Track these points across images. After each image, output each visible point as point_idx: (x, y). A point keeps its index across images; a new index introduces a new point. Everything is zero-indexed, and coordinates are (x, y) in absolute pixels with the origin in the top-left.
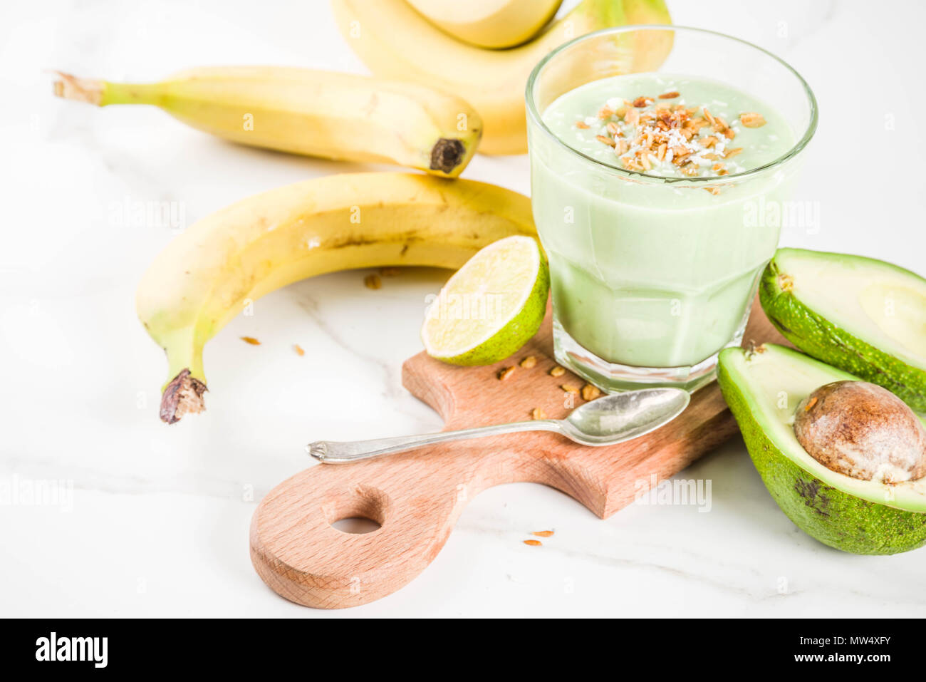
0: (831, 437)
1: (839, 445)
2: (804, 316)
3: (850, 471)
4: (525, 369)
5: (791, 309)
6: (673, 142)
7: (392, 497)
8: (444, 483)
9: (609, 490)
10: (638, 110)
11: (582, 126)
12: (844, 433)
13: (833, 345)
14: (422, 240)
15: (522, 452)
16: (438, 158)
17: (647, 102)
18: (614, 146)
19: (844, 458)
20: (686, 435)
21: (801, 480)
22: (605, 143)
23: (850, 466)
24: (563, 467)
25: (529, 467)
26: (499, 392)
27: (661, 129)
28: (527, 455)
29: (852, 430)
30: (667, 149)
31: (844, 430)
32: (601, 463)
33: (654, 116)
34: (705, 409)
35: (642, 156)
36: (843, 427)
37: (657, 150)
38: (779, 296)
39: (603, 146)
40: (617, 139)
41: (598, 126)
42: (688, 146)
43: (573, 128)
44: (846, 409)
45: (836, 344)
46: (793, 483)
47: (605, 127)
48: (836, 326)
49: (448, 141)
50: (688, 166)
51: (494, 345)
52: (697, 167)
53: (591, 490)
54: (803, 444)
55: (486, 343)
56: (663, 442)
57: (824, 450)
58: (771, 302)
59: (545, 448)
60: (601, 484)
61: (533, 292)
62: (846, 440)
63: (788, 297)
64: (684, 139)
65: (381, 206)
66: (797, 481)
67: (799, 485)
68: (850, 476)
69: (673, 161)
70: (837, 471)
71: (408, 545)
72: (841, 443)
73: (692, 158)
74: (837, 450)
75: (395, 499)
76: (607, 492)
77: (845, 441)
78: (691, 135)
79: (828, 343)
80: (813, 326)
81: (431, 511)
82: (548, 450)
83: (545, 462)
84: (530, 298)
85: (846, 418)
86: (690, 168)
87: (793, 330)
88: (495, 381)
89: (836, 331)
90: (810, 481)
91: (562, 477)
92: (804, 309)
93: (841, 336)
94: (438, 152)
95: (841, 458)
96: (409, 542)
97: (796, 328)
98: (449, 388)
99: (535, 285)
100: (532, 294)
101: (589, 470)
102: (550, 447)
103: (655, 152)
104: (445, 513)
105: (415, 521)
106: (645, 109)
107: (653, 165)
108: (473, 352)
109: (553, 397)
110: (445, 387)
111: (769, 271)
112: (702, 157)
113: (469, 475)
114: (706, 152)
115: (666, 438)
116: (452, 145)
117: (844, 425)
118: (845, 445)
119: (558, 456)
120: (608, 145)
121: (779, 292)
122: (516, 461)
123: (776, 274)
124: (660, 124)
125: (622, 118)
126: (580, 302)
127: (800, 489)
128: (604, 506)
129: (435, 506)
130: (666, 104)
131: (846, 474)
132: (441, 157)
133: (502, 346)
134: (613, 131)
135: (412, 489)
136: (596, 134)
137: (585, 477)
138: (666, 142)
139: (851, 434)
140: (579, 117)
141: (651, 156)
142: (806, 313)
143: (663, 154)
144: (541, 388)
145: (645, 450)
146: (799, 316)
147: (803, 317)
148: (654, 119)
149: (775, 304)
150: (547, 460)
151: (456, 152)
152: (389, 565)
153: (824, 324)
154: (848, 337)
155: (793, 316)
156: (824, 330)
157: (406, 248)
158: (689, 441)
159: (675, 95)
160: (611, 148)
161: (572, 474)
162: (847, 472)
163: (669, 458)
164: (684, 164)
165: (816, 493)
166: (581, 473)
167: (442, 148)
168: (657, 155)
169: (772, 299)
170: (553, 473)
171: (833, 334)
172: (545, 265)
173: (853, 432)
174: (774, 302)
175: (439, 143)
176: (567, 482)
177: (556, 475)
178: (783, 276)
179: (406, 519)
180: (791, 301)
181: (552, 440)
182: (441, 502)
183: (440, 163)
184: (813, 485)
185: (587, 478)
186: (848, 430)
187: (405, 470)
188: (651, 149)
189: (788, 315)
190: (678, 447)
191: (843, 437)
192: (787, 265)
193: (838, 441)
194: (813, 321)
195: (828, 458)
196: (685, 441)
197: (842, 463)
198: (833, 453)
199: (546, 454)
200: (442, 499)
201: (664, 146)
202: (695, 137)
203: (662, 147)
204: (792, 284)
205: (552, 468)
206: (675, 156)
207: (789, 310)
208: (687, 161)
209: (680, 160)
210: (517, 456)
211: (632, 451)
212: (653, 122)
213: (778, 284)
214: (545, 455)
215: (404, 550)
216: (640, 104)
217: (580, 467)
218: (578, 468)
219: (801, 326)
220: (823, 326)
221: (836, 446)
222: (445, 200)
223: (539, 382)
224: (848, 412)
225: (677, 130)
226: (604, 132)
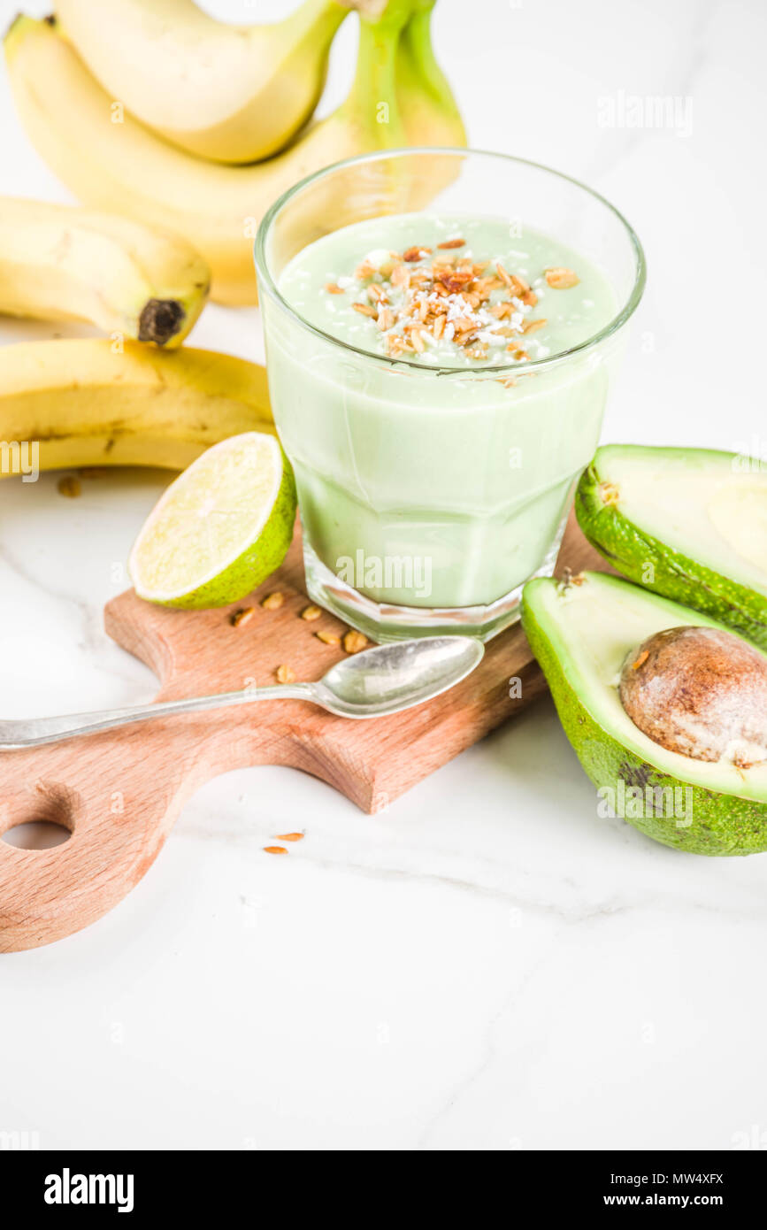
0: (665, 706)
1: (676, 716)
2: (634, 538)
3: (690, 750)
4: (269, 610)
5: (616, 529)
6: (454, 312)
7: (85, 796)
8: (154, 774)
9: (376, 777)
10: (409, 265)
11: (334, 290)
12: (683, 700)
13: (671, 575)
14: (131, 432)
15: (262, 728)
16: (148, 325)
17: (422, 254)
18: (376, 318)
19: (682, 733)
20: (480, 699)
21: (627, 764)
22: (363, 313)
23: (691, 744)
24: (316, 746)
25: (272, 747)
26: (233, 643)
27: (439, 294)
28: (268, 731)
29: (692, 696)
30: (446, 322)
31: (683, 697)
32: (366, 740)
33: (430, 275)
34: (506, 661)
35: (413, 333)
36: (681, 693)
37: (433, 324)
38: (601, 512)
39: (362, 318)
40: (380, 308)
41: (355, 289)
42: (474, 317)
43: (322, 292)
44: (686, 668)
45: (676, 574)
46: (616, 768)
47: (365, 291)
48: (675, 552)
49: (161, 303)
50: (475, 345)
51: (224, 585)
52: (487, 347)
53: (354, 778)
54: (630, 714)
55: (211, 582)
56: (451, 708)
57: (657, 723)
58: (590, 520)
59: (293, 722)
60: (366, 770)
61: (274, 513)
62: (686, 709)
63: (612, 513)
64: (469, 308)
65: (75, 388)
66: (621, 766)
67: (624, 771)
68: (690, 756)
69: (454, 339)
70: (673, 751)
71: (104, 864)
72: (679, 714)
73: (479, 335)
74: (674, 723)
75: (89, 799)
76: (374, 780)
77: (684, 712)
78: (478, 302)
79: (665, 572)
80: (645, 550)
81: (137, 815)
82: (297, 724)
83: (293, 741)
84: (269, 521)
85: (685, 681)
86: (477, 348)
87: (619, 557)
88: (228, 628)
89: (675, 557)
90: (638, 767)
91: (316, 760)
92: (633, 528)
93: (681, 564)
94: (148, 317)
95: (679, 734)
96: (106, 859)
97: (622, 553)
98: (165, 639)
99: (277, 503)
100: (272, 515)
101: (351, 750)
102: (299, 720)
103: (430, 327)
104: (156, 816)
105: (114, 829)
106: (418, 264)
107: (426, 345)
108: (194, 595)
109: (306, 648)
110: (161, 638)
111: (586, 479)
112: (492, 333)
113: (190, 761)
114: (498, 325)
115: (455, 702)
116: (167, 308)
117: (683, 690)
118: (684, 717)
119: (310, 732)
120: (368, 316)
121: (600, 506)
122: (255, 740)
123: (597, 483)
124: (437, 287)
125: (387, 279)
126: (337, 525)
127: (626, 776)
128: (371, 798)
129: (142, 808)
130: (446, 257)
131: (686, 755)
132: (153, 325)
133: (234, 586)
134: (375, 296)
135: (111, 784)
136: (352, 300)
137: (345, 760)
138: (445, 313)
139: (691, 701)
140: (331, 277)
141: (424, 334)
142: (636, 535)
143: (440, 329)
144: (288, 637)
145: (425, 720)
146: (626, 538)
147: (631, 540)
148: (429, 280)
149: (596, 523)
150: (295, 737)
151: (172, 316)
152: (78, 892)
153: (660, 549)
154: (690, 565)
155: (619, 538)
156: (660, 557)
157: (111, 444)
158: (486, 705)
159: (458, 244)
160: (372, 320)
161: (328, 755)
162: (687, 752)
163: (458, 729)
164: (469, 343)
165: (646, 781)
166: (340, 755)
167: (153, 312)
168: (432, 331)
169: (590, 516)
170: (303, 753)
171: (671, 561)
172: (289, 475)
173: (694, 699)
174: (593, 522)
175: (149, 306)
176: (323, 767)
177: (308, 757)
178: (606, 485)
179: (103, 827)
180: (615, 519)
181: (301, 709)
182: (152, 801)
183: (151, 331)
184: (641, 770)
185: (348, 761)
186: (687, 697)
187: (104, 757)
188: (425, 323)
189: (612, 538)
190: (470, 714)
191: (681, 706)
192: (610, 470)
193: (675, 711)
194: (645, 544)
195: (663, 733)
196: (477, 707)
197: (681, 740)
198: (669, 727)
199: (294, 729)
200: (152, 797)
201: (442, 318)
202: (484, 304)
203: (439, 321)
204: (617, 495)
205: (302, 747)
206: (457, 333)
207: (613, 531)
208: (472, 338)
209: (464, 338)
210: (255, 733)
211: (408, 722)
212: (429, 283)
213: (598, 495)
214: (293, 731)
215: (99, 871)
216: (412, 257)
217: (339, 746)
218: (335, 747)
219: (630, 552)
220: (657, 551)
221: (673, 718)
222: (161, 378)
223: (288, 627)
224: (688, 672)
225: (460, 295)
226: (363, 298)
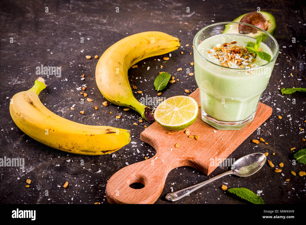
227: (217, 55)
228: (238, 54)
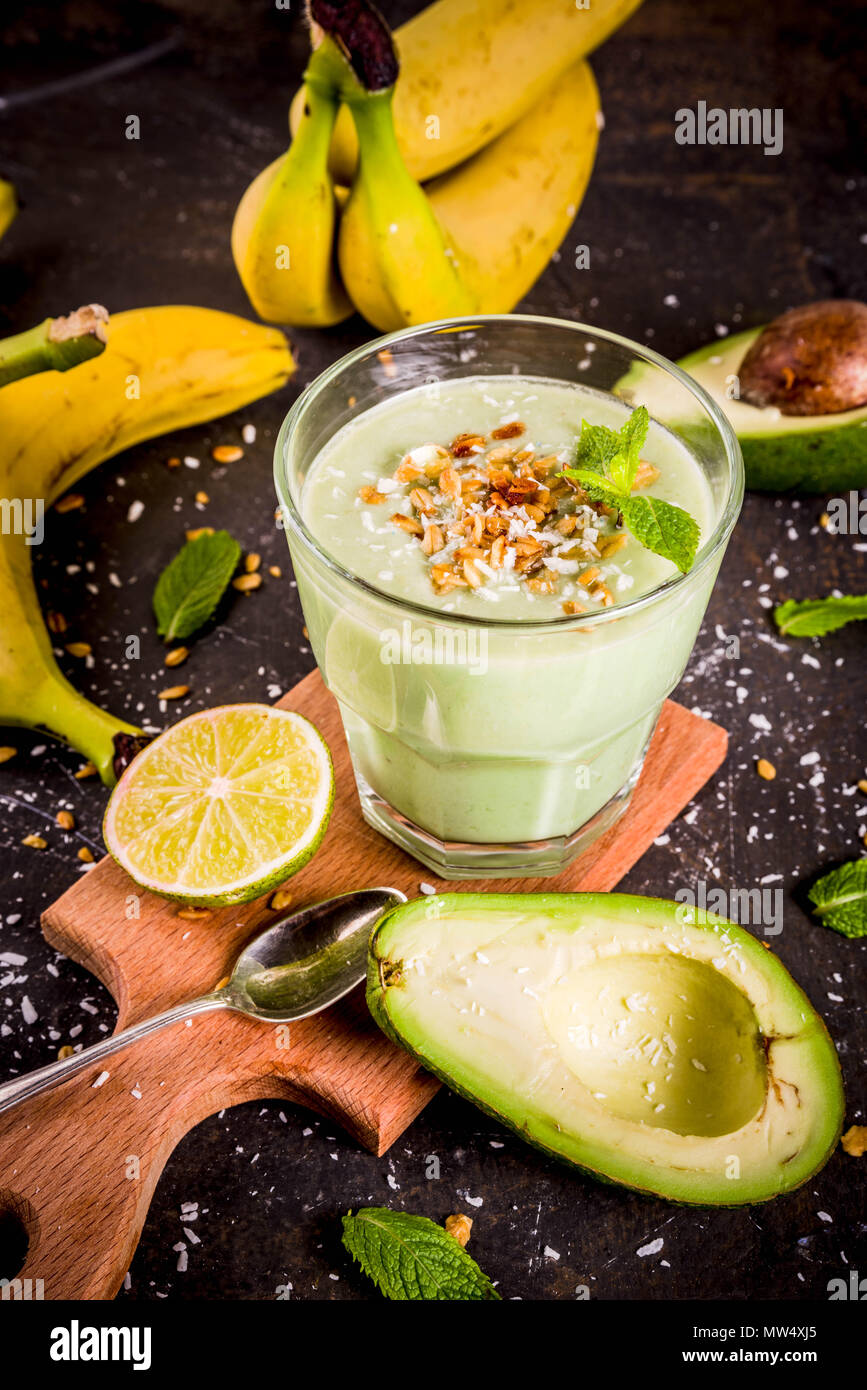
6: (516, 529)
10: (458, 462)
11: (372, 497)
17: (475, 447)
18: (420, 536)
22: (406, 529)
27: (498, 507)
30: (505, 545)
33: (486, 481)
35: (466, 561)
37: (490, 548)
39: (404, 536)
40: (425, 522)
41: (397, 495)
42: (539, 537)
43: (358, 501)
47: (408, 498)
50: (541, 575)
52: (554, 575)
64: (532, 524)
69: (516, 568)
73: (545, 559)
78: (543, 516)
86: (544, 579)
103: (486, 552)
106: (470, 462)
107: (483, 578)
112: (562, 556)
114: (567, 546)
120: (411, 533)
124: (495, 498)
125: (435, 483)
130: (504, 450)
134: (419, 505)
136: (393, 511)
138: (505, 533)
141: (480, 561)
143: (499, 554)
148: (485, 488)
159: (517, 432)
160: (415, 539)
164: (534, 573)
168: (489, 557)
188: (480, 547)
201: (500, 540)
202: (550, 518)
203: (497, 540)
206: (518, 557)
208: (537, 565)
209: (527, 565)
212: (485, 492)
216: (463, 451)
225: (523, 507)
226: (405, 508)
227: (415, 511)
228: (521, 510)
